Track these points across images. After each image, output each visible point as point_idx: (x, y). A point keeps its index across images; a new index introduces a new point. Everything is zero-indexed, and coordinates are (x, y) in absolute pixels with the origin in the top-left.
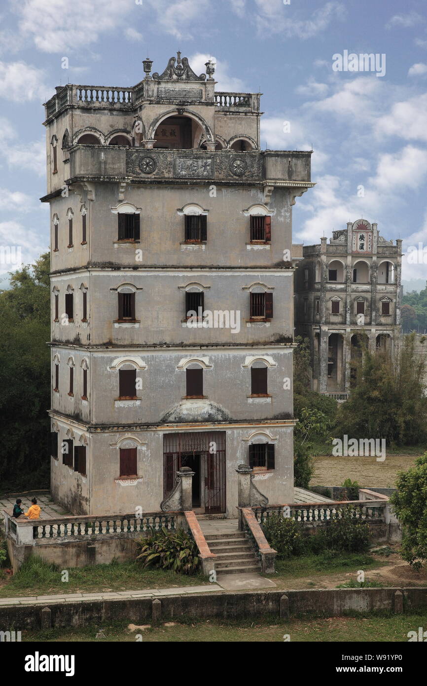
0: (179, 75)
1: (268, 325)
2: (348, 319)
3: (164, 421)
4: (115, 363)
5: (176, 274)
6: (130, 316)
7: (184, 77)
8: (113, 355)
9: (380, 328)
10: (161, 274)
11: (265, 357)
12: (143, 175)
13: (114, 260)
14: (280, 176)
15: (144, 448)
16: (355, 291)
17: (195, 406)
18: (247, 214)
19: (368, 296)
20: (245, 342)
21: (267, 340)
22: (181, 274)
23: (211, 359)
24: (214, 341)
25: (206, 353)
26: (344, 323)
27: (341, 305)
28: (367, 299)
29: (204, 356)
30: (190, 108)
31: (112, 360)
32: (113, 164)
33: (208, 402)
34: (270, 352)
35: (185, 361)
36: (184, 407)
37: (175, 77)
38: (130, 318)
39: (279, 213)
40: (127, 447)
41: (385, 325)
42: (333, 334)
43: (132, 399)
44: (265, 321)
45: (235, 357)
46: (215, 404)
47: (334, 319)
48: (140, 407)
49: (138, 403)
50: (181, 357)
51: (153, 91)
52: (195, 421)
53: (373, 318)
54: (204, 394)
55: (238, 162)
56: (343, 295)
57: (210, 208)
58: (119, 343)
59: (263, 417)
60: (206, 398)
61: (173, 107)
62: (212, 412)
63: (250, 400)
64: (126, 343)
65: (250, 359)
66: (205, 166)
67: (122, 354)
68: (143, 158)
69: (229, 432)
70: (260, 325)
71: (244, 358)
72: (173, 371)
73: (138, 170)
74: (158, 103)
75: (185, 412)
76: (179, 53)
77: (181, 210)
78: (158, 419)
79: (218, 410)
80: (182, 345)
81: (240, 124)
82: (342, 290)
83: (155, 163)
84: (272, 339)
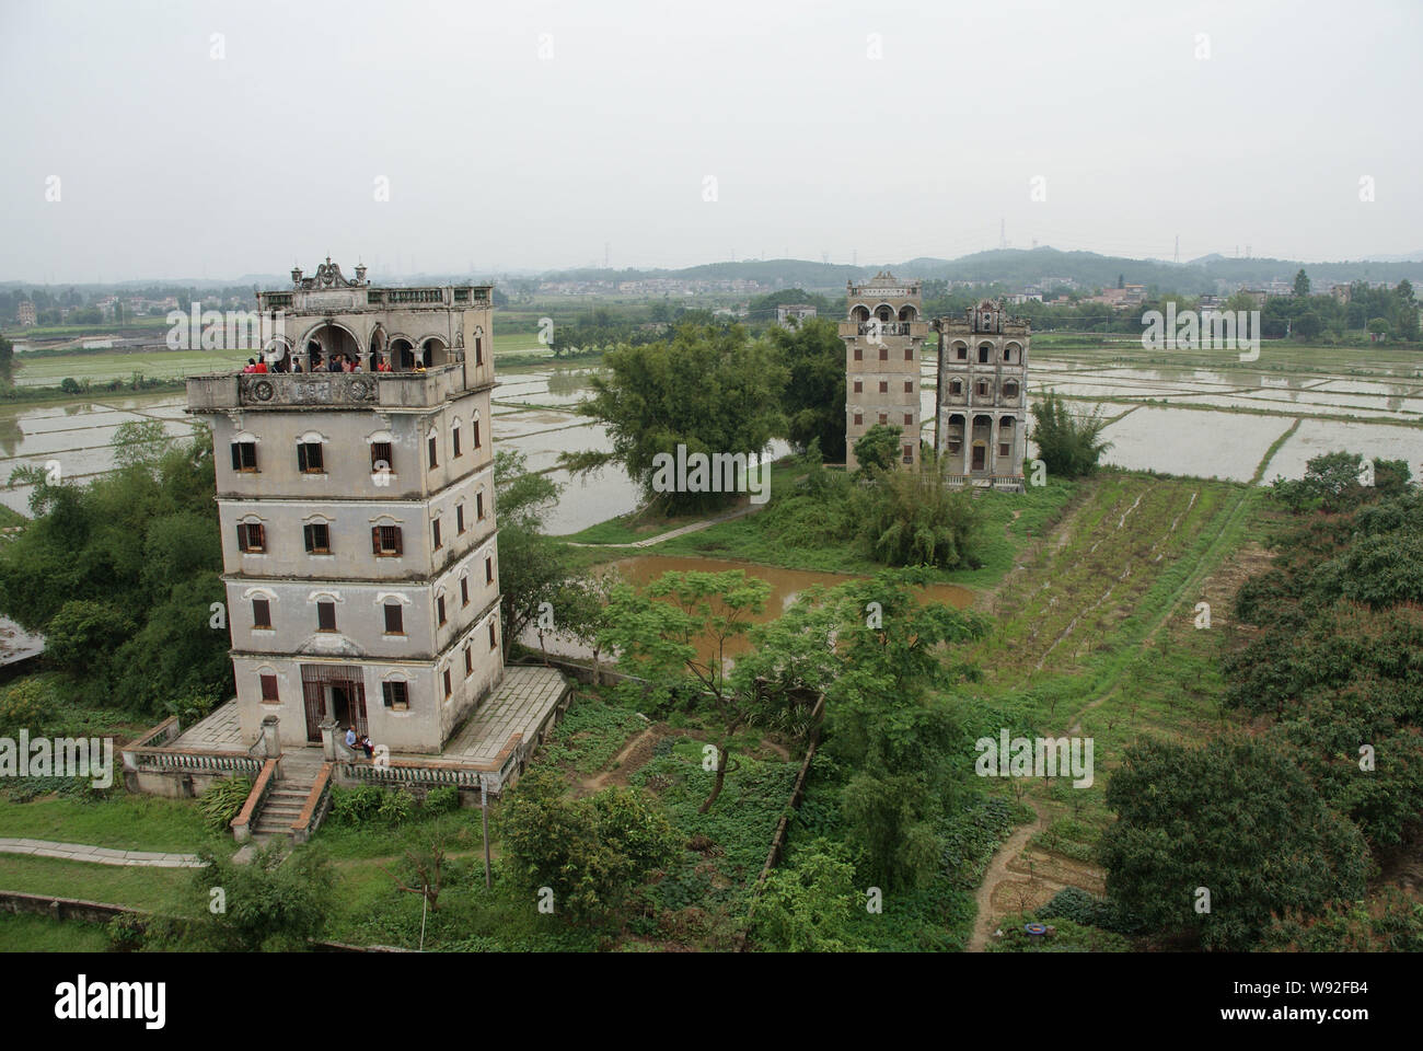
0: (328, 283)
1: (399, 560)
2: (970, 400)
3: (299, 653)
4: (248, 592)
5: (300, 505)
6: (260, 545)
7: (333, 284)
8: (245, 585)
9: (1004, 410)
10: (285, 505)
11: (399, 595)
12: (260, 402)
13: (240, 491)
14: (392, 401)
15: (283, 677)
16: (979, 372)
17: (329, 639)
18: (370, 441)
19: (993, 376)
20: (374, 577)
21: (399, 576)
22: (305, 505)
23: (341, 594)
24: (342, 575)
25: (336, 587)
26: (966, 405)
27: (963, 385)
28: (990, 380)
29: (334, 590)
30: (339, 318)
31: (245, 589)
32: (220, 395)
33: (341, 636)
34: (403, 589)
35: (317, 594)
36: (318, 639)
37: (324, 285)
38: (260, 548)
39: (405, 440)
40: (267, 674)
41: (1009, 408)
42: (953, 415)
43: (265, 628)
44: (394, 555)
45: (366, 592)
46: (349, 639)
47: (955, 399)
48: (274, 637)
49: (273, 633)
50: (311, 590)
51: (301, 302)
52: (330, 655)
53: (997, 400)
54: (337, 628)
55: (357, 385)
56: (965, 376)
57: (329, 435)
58: (251, 573)
59: (400, 656)
60: (340, 632)
61: (322, 318)
62: (347, 646)
63: (385, 638)
64: (256, 573)
65: (383, 595)
66: (323, 389)
67: (254, 585)
68: (258, 385)
69: (365, 668)
70: (391, 560)
71: (376, 593)
72: (304, 604)
73: (255, 396)
74: (305, 315)
75: (319, 645)
76: (328, 259)
77: (298, 437)
78: (293, 650)
79: (353, 645)
80: (310, 579)
81: (431, 321)
82: (963, 371)
83: (271, 389)
84: (405, 576)
